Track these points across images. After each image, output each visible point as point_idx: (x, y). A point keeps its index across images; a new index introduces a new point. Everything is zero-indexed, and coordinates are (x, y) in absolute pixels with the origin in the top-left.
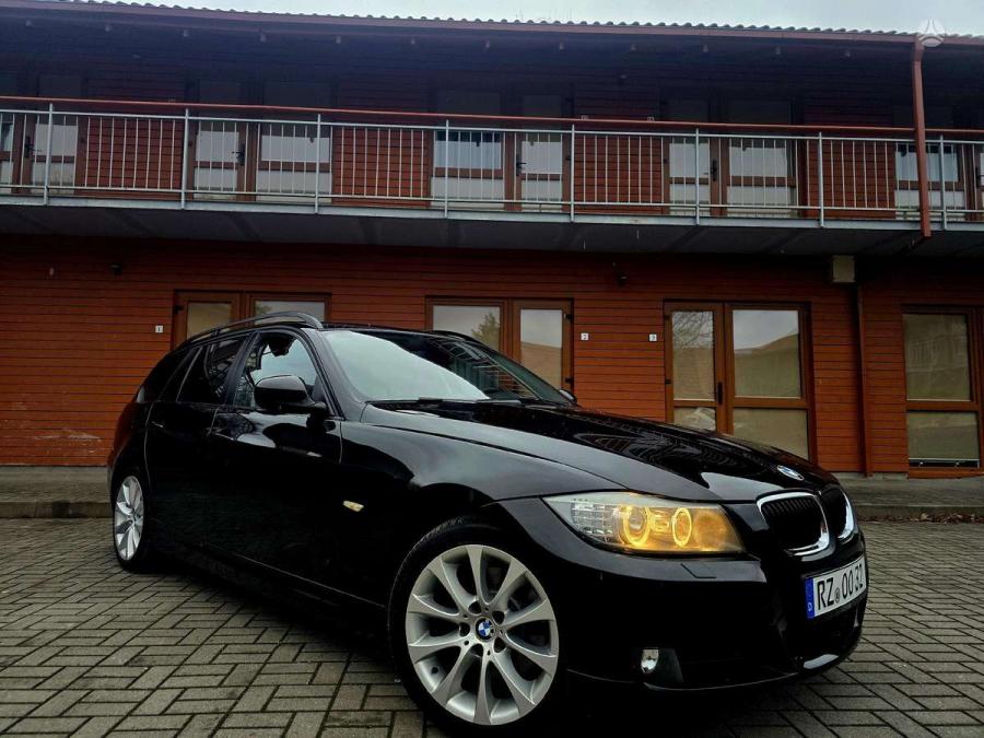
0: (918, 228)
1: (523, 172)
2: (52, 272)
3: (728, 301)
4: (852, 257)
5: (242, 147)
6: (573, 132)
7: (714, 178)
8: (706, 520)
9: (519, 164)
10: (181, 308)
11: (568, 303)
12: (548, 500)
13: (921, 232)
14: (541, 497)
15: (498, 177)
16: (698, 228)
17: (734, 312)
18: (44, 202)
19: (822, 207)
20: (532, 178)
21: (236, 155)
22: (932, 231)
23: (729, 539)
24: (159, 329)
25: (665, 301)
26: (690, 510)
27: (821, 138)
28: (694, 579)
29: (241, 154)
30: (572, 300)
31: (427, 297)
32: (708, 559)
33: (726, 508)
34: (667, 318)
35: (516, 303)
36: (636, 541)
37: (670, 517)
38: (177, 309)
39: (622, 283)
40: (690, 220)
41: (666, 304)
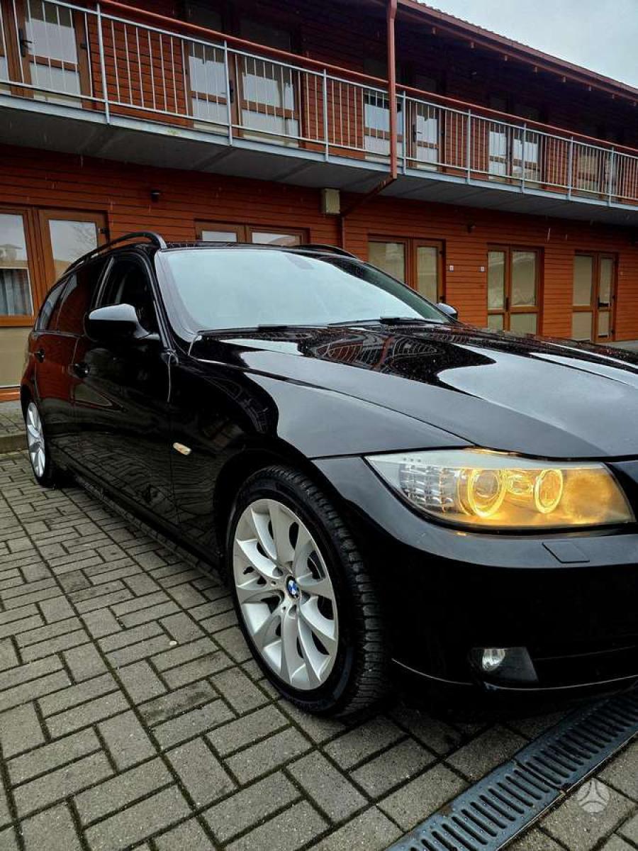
0: (388, 170)
3: (249, 224)
4: (338, 191)
8: (582, 484)
12: (371, 459)
13: (390, 174)
14: (362, 455)
16: (231, 149)
17: (253, 234)
19: (327, 143)
22: (398, 174)
23: (613, 504)
25: (196, 220)
26: (563, 471)
28: (559, 565)
32: (578, 534)
33: (611, 467)
34: (199, 237)
35: (41, 212)
36: (484, 510)
37: (534, 478)
39: (155, 199)
40: (224, 139)
41: (197, 223)
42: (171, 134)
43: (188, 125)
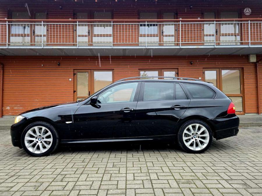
1: (164, 34)
2: (42, 65)
3: (221, 68)
4: (255, 55)
5: (89, 30)
6: (180, 23)
7: (217, 34)
9: (162, 32)
10: (75, 74)
11: (177, 70)
15: (157, 36)
16: (215, 48)
17: (222, 71)
18: (42, 47)
19: (250, 41)
20: (166, 36)
21: (87, 33)
24: (70, 80)
25: (203, 68)
27: (249, 22)
29: (89, 33)
30: (178, 69)
31: (139, 69)
34: (204, 73)
35: (162, 70)
38: (74, 74)
39: (191, 64)
40: (213, 46)
41: (203, 69)
42: (197, 47)
43: (203, 44)
